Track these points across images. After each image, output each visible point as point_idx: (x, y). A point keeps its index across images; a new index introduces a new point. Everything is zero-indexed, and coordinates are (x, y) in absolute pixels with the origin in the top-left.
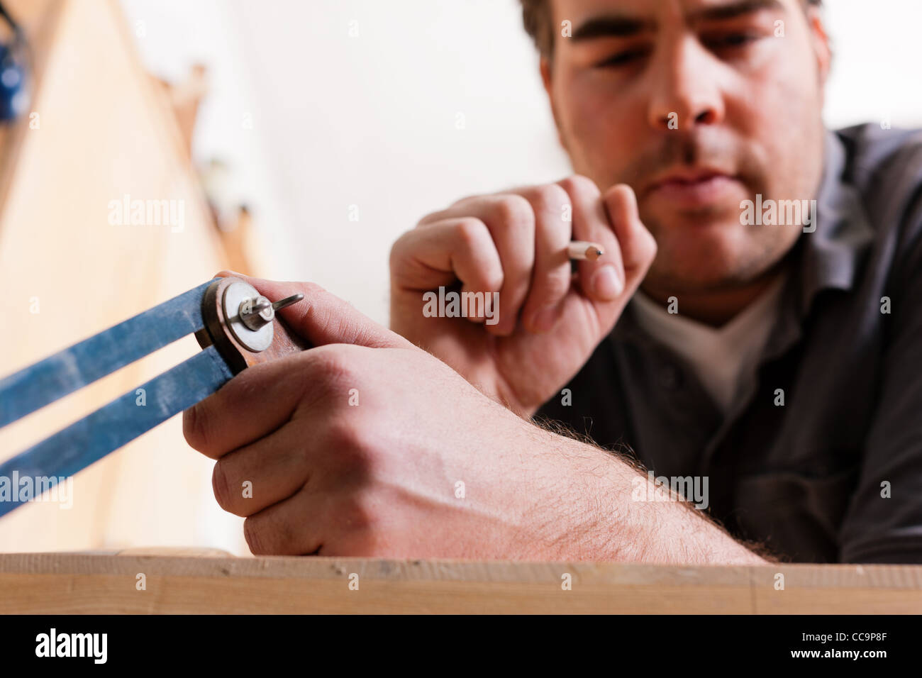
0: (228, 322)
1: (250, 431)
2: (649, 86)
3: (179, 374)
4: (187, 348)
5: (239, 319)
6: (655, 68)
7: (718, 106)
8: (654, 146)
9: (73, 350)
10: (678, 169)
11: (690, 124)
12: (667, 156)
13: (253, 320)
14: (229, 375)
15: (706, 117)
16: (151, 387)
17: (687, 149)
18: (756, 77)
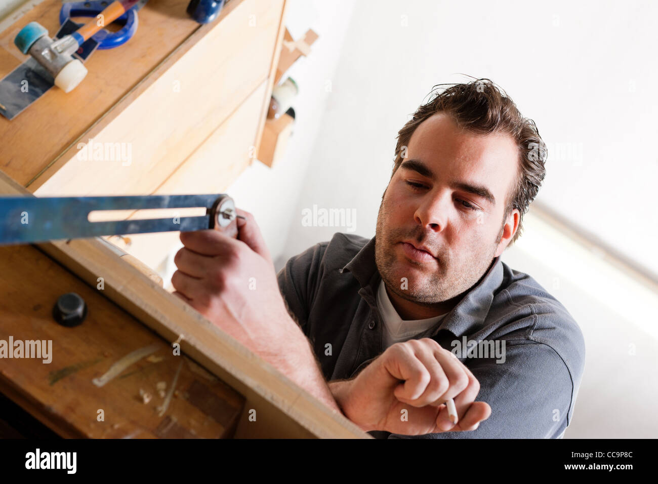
0: (219, 213)
1: (200, 250)
2: (421, 202)
3: (193, 219)
4: (201, 212)
5: (223, 213)
6: (428, 197)
7: (443, 226)
8: (411, 226)
9: (171, 197)
10: (413, 241)
11: (427, 226)
12: (412, 233)
13: (227, 216)
14: (207, 227)
15: (435, 227)
16: (182, 219)
17: (422, 236)
18: (467, 223)
